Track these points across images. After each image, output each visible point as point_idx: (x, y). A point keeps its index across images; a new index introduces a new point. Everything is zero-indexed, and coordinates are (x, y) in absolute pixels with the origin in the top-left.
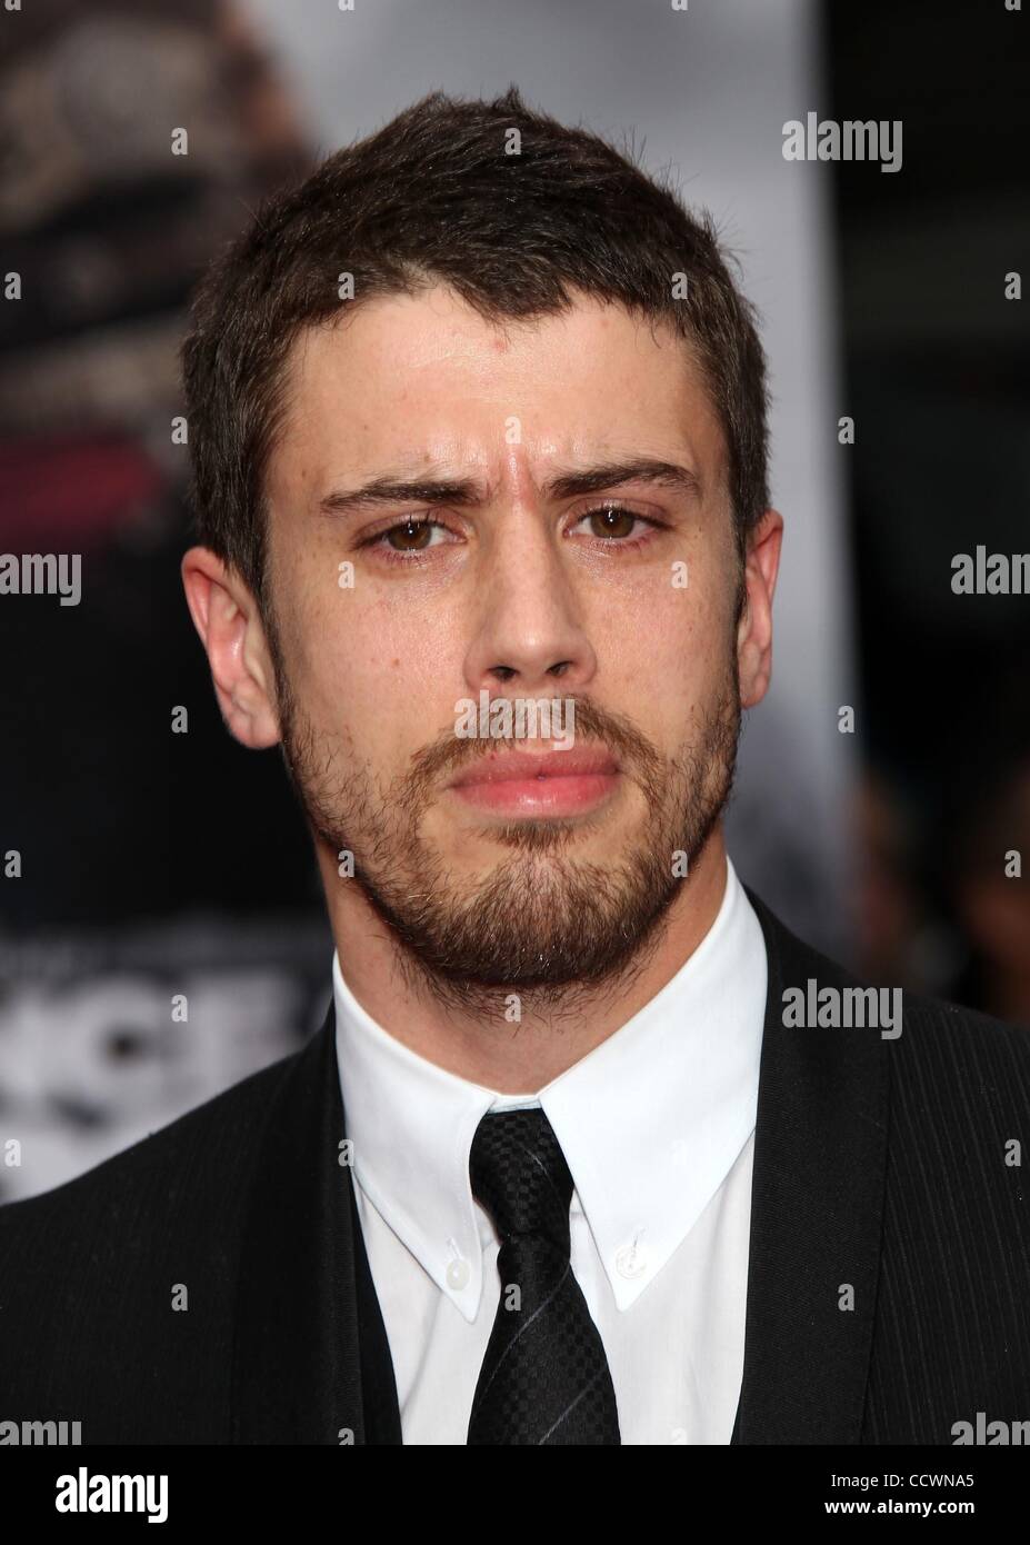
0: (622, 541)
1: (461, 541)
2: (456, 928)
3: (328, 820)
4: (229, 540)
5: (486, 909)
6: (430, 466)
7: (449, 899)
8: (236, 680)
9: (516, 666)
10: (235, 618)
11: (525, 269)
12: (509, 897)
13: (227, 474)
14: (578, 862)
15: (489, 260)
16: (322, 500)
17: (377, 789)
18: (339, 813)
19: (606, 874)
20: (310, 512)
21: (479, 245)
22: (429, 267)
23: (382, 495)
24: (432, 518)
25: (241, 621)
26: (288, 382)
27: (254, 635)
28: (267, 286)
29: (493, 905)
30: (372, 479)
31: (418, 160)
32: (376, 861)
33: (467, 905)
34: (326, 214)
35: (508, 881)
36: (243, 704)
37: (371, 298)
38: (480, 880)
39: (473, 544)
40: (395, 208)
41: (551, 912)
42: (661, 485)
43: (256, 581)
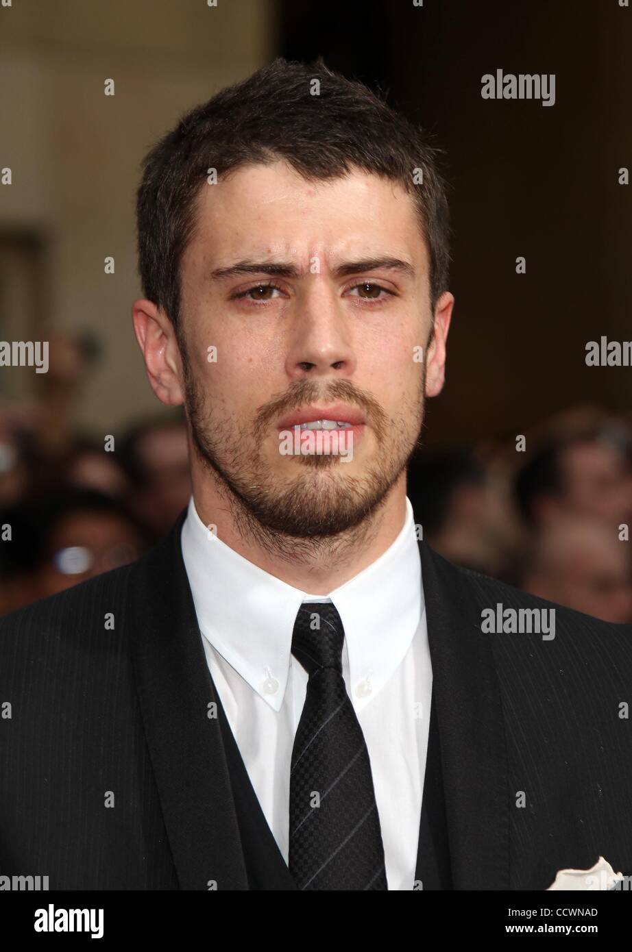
0: (373, 300)
1: (287, 296)
2: (275, 506)
3: (208, 444)
4: (160, 293)
5: (291, 497)
6: (271, 255)
7: (272, 490)
8: (160, 371)
9: (313, 362)
10: (161, 337)
11: (327, 153)
12: (304, 492)
13: (161, 257)
14: (342, 475)
15: (308, 148)
16: (212, 271)
17: (237, 428)
18: (214, 441)
19: (358, 481)
20: (205, 278)
21: (303, 139)
22: (276, 150)
23: (244, 270)
24: (273, 284)
25: (165, 339)
26: (197, 208)
27: (171, 346)
28: (186, 158)
29: (295, 496)
30: (238, 261)
31: (270, 93)
32: (233, 467)
33: (281, 495)
34: (221, 120)
35: (304, 483)
36: (164, 383)
37: (244, 166)
38: (288, 482)
39: (294, 299)
40: (258, 118)
41: (327, 501)
42: (395, 271)
43: (174, 316)
